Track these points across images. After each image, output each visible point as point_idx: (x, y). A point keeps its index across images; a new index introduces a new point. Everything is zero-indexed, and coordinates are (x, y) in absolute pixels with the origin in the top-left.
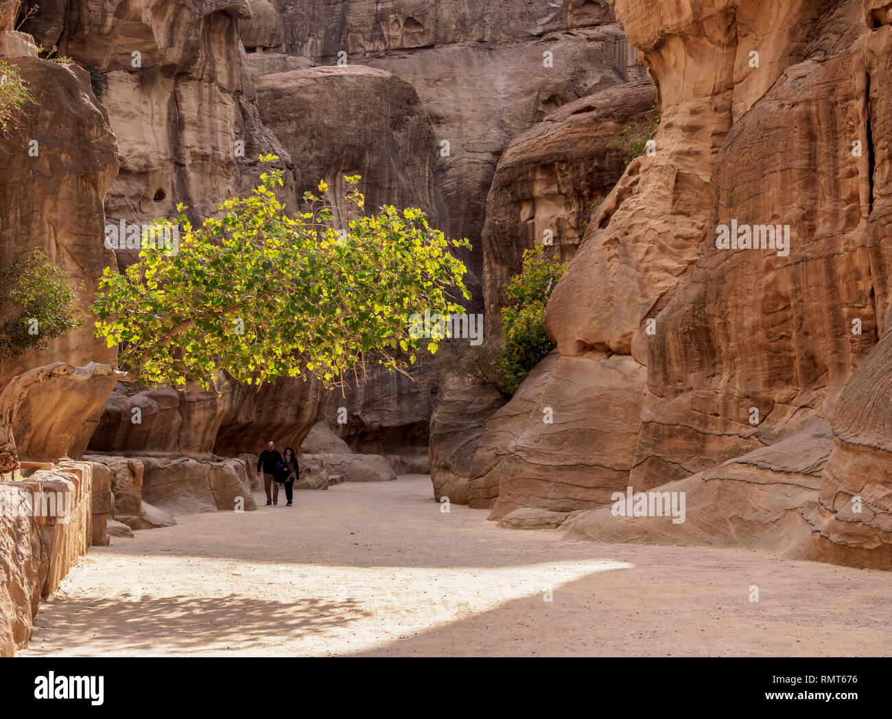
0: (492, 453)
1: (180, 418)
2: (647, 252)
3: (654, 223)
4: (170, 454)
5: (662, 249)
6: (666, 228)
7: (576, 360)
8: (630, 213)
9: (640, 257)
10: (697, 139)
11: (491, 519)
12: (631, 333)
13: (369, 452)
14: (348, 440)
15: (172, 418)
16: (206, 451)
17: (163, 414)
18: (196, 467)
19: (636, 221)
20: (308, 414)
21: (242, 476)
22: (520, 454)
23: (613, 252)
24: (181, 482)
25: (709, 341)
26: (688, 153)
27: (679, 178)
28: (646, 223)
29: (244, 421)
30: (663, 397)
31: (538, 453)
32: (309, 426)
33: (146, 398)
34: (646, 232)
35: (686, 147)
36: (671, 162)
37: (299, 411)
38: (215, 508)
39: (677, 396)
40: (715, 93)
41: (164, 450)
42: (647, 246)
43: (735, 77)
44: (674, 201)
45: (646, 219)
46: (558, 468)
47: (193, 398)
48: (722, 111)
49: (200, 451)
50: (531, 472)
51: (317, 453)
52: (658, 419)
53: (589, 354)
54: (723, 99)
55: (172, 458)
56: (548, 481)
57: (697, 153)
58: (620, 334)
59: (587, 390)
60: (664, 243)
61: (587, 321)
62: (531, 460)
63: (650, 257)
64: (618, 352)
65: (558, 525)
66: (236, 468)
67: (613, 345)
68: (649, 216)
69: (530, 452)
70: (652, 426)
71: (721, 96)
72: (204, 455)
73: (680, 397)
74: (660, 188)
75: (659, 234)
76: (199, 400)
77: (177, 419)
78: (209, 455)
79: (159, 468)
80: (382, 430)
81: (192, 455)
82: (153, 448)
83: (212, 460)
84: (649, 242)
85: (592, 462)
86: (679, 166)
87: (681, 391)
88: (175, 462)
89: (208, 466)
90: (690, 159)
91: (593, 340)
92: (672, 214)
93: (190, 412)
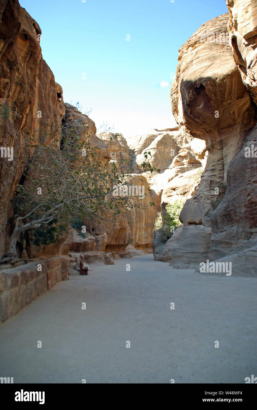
0: (168, 249)
1: (96, 244)
2: (204, 200)
3: (205, 193)
4: (94, 252)
5: (208, 199)
6: (209, 193)
7: (188, 227)
8: (199, 191)
9: (202, 201)
10: (215, 172)
11: (170, 265)
12: (202, 219)
13: (140, 249)
14: (135, 247)
15: (94, 244)
16: (103, 251)
17: (92, 243)
18: (100, 255)
19: (200, 193)
20: (126, 242)
21: (111, 257)
22: (176, 250)
23: (195, 201)
24: (96, 259)
25: (230, 217)
26: (213, 175)
27: (211, 181)
28: (203, 193)
29: (113, 244)
30: (217, 233)
31: (181, 249)
32: (127, 245)
33: (87, 239)
34: (203, 195)
35: (212, 174)
36: (208, 178)
37: (125, 242)
38: (104, 265)
39: (221, 233)
40: (218, 161)
41: (92, 251)
42: (204, 198)
43: (223, 156)
44: (210, 187)
45: (203, 192)
46: (186, 253)
47: (99, 239)
48: (220, 165)
49: (101, 251)
50: (179, 254)
51: (129, 250)
52: (217, 239)
53: (191, 225)
54: (221, 162)
55: (94, 253)
56: (184, 256)
57: (215, 175)
58: (199, 220)
59: (191, 234)
60: (208, 197)
61: (190, 217)
62: (179, 251)
63: (205, 201)
64: (198, 224)
65: (188, 268)
66: (109, 255)
67: (197, 222)
68: (203, 191)
69: (178, 249)
70: (215, 241)
71: (220, 161)
72: (102, 252)
73: (222, 233)
74: (206, 184)
75: (207, 195)
76: (100, 240)
77: (95, 244)
78: (103, 252)
79: (91, 256)
80: (142, 245)
81: (99, 252)
82: (90, 251)
83: (104, 253)
84: (205, 197)
85: (195, 251)
86: (211, 179)
87: (222, 231)
88: (94, 254)
89: (103, 255)
90: (213, 177)
91: (192, 221)
92: (210, 190)
93: (98, 242)
